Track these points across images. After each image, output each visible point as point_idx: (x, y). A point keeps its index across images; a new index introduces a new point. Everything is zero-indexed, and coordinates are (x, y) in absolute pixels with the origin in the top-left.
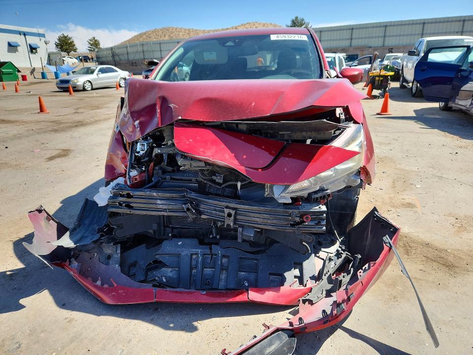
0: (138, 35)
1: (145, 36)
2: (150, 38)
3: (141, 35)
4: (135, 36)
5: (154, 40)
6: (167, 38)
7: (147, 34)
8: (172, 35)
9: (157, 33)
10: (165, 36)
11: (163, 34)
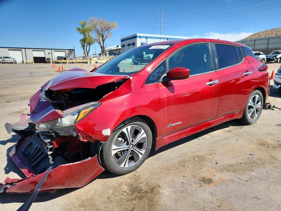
0: (252, 35)
1: (257, 35)
2: (260, 36)
3: (254, 35)
4: (250, 36)
5: (263, 37)
6: (274, 35)
7: (259, 34)
8: (278, 33)
9: (266, 33)
10: (272, 34)
11: (272, 33)
